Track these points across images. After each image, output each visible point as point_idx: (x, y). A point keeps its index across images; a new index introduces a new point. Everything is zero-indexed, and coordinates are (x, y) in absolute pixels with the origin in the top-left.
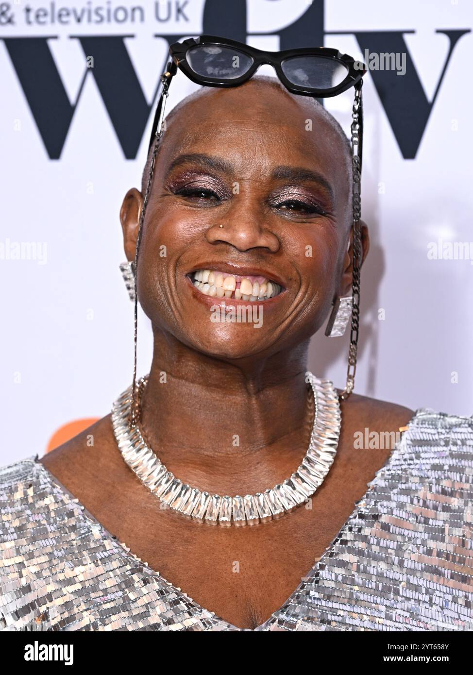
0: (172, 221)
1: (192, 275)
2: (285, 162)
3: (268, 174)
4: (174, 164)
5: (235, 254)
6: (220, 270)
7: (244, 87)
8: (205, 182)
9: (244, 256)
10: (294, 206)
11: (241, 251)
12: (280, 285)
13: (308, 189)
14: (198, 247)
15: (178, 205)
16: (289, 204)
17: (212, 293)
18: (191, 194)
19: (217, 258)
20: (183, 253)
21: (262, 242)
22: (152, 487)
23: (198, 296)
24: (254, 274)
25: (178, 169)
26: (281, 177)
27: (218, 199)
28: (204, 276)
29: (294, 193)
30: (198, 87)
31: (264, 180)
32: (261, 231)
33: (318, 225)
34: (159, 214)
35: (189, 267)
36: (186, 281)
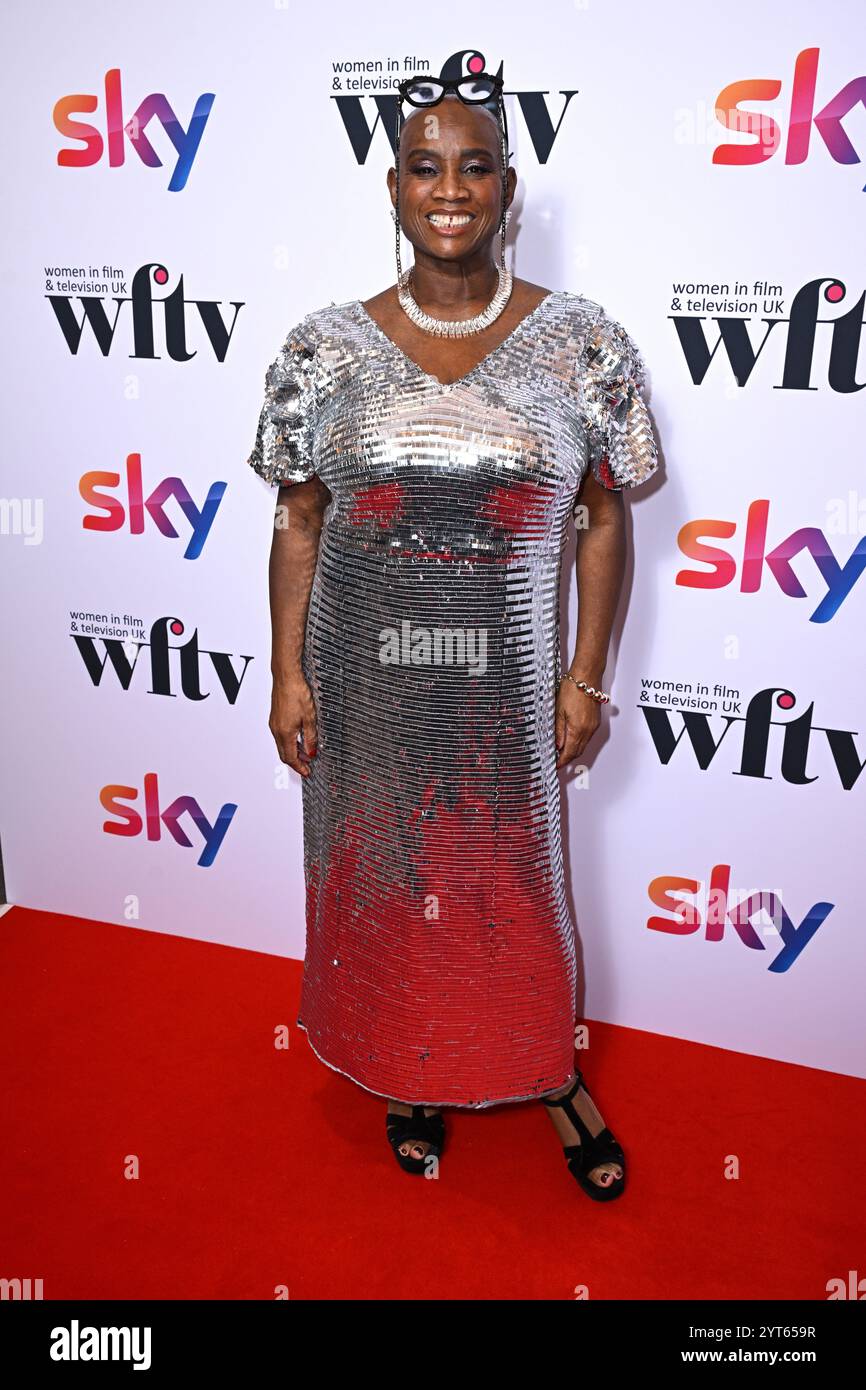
0: (414, 189)
1: (428, 216)
2: (466, 147)
3: (458, 154)
4: (410, 156)
5: (447, 204)
6: (442, 214)
7: (439, 106)
8: (427, 164)
9: (453, 205)
10: (474, 169)
11: (450, 202)
12: (473, 217)
13: (481, 159)
14: (429, 202)
15: (416, 180)
16: (471, 168)
17: (439, 226)
18: (421, 172)
19: (439, 207)
20: (422, 205)
21: (461, 195)
22: (411, 316)
23: (432, 228)
24: (458, 213)
25: (412, 159)
26: (465, 156)
27: (435, 173)
28: (434, 217)
29: (474, 162)
30: (415, 108)
31: (457, 158)
32: (459, 188)
33: (488, 180)
34: (406, 186)
35: (425, 213)
36: (425, 220)
